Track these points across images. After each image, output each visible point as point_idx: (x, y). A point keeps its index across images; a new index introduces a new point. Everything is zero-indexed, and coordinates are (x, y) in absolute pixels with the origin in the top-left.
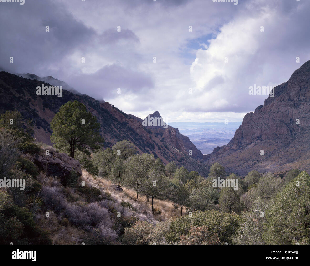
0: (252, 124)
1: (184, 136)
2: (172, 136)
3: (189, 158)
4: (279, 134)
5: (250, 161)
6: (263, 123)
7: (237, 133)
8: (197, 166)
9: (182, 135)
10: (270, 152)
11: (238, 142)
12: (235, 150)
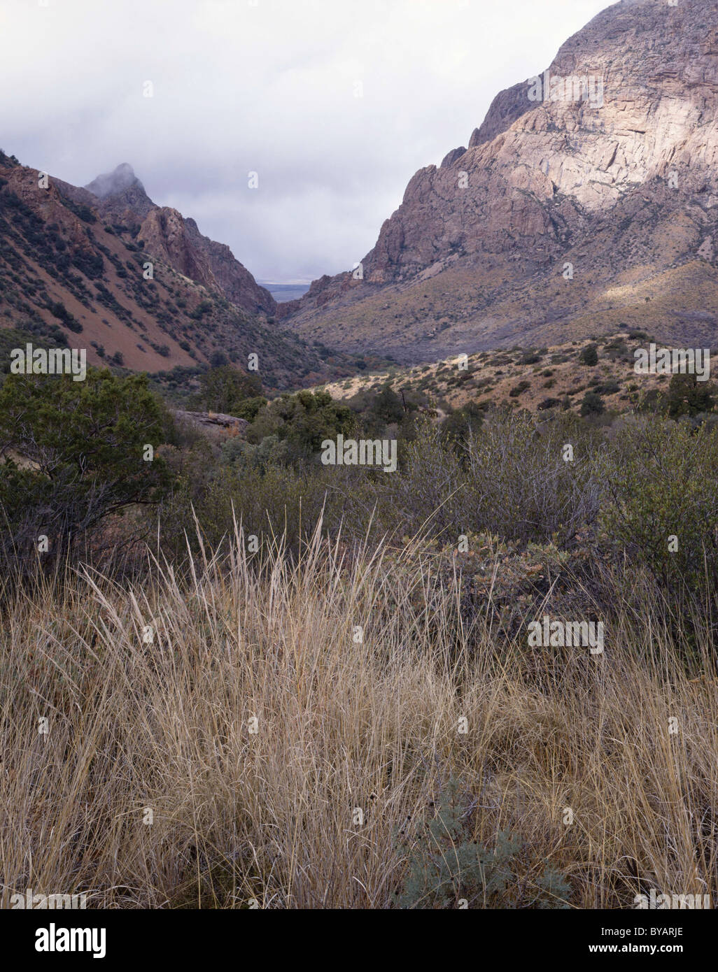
0: (434, 204)
1: (215, 243)
2: (171, 237)
3: (227, 308)
4: (520, 235)
5: (427, 319)
6: (469, 201)
7: (388, 232)
8: (257, 332)
9: (207, 239)
10: (491, 289)
11: (390, 259)
12: (379, 286)
